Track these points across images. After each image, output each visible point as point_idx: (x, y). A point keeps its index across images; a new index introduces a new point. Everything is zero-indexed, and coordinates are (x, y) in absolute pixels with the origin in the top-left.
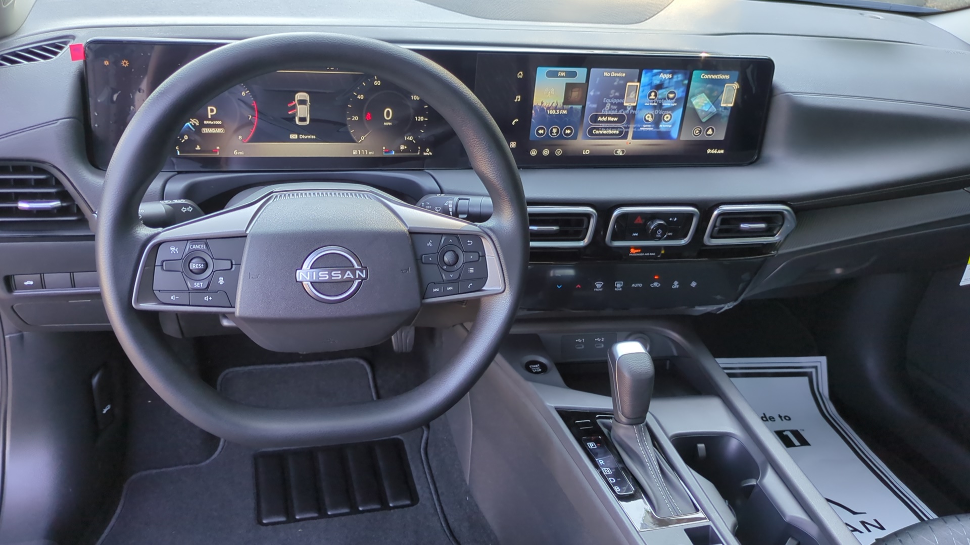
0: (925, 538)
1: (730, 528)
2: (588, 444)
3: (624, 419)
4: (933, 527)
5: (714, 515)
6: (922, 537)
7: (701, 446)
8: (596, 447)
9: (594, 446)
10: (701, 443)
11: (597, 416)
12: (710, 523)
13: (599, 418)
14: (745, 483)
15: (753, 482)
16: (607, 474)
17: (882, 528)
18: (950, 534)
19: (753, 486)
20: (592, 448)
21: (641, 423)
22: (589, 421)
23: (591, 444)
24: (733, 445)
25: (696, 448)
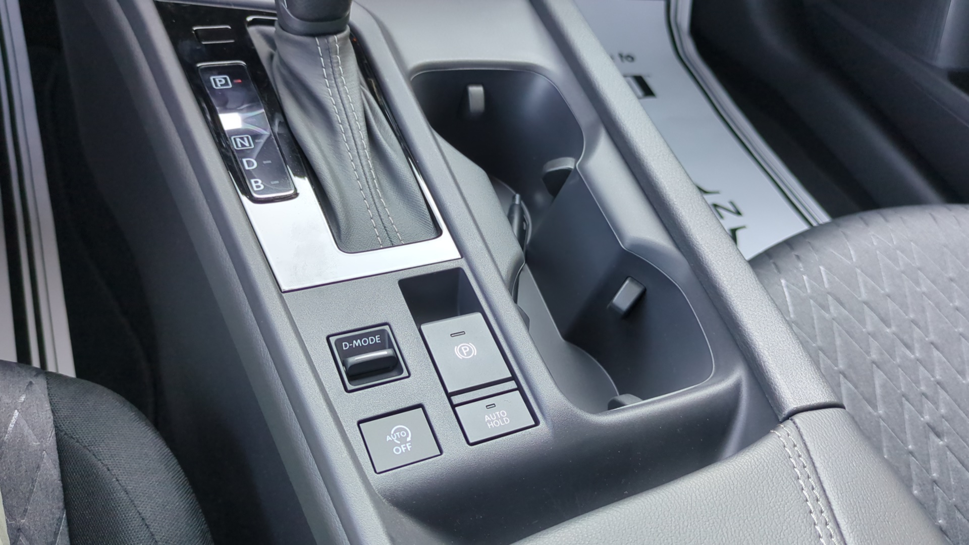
0: (836, 253)
1: (504, 273)
2: (212, 78)
3: (296, 23)
4: (849, 233)
5: (473, 245)
6: (832, 250)
7: (476, 91)
8: (231, 86)
9: (227, 84)
10: (476, 83)
11: (249, 19)
12: (463, 264)
13: (254, 22)
14: (553, 167)
15: (568, 163)
16: (240, 148)
17: (738, 213)
18: (872, 244)
19: (566, 173)
20: (219, 87)
21: (336, 33)
22: (230, 27)
23: (218, 78)
24: (538, 89)
25: (465, 93)
